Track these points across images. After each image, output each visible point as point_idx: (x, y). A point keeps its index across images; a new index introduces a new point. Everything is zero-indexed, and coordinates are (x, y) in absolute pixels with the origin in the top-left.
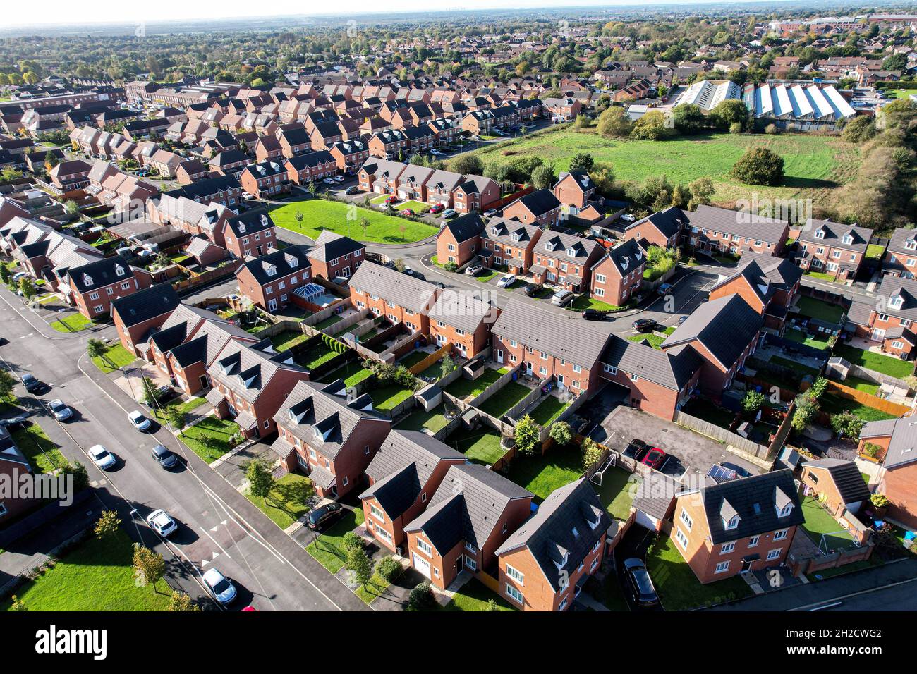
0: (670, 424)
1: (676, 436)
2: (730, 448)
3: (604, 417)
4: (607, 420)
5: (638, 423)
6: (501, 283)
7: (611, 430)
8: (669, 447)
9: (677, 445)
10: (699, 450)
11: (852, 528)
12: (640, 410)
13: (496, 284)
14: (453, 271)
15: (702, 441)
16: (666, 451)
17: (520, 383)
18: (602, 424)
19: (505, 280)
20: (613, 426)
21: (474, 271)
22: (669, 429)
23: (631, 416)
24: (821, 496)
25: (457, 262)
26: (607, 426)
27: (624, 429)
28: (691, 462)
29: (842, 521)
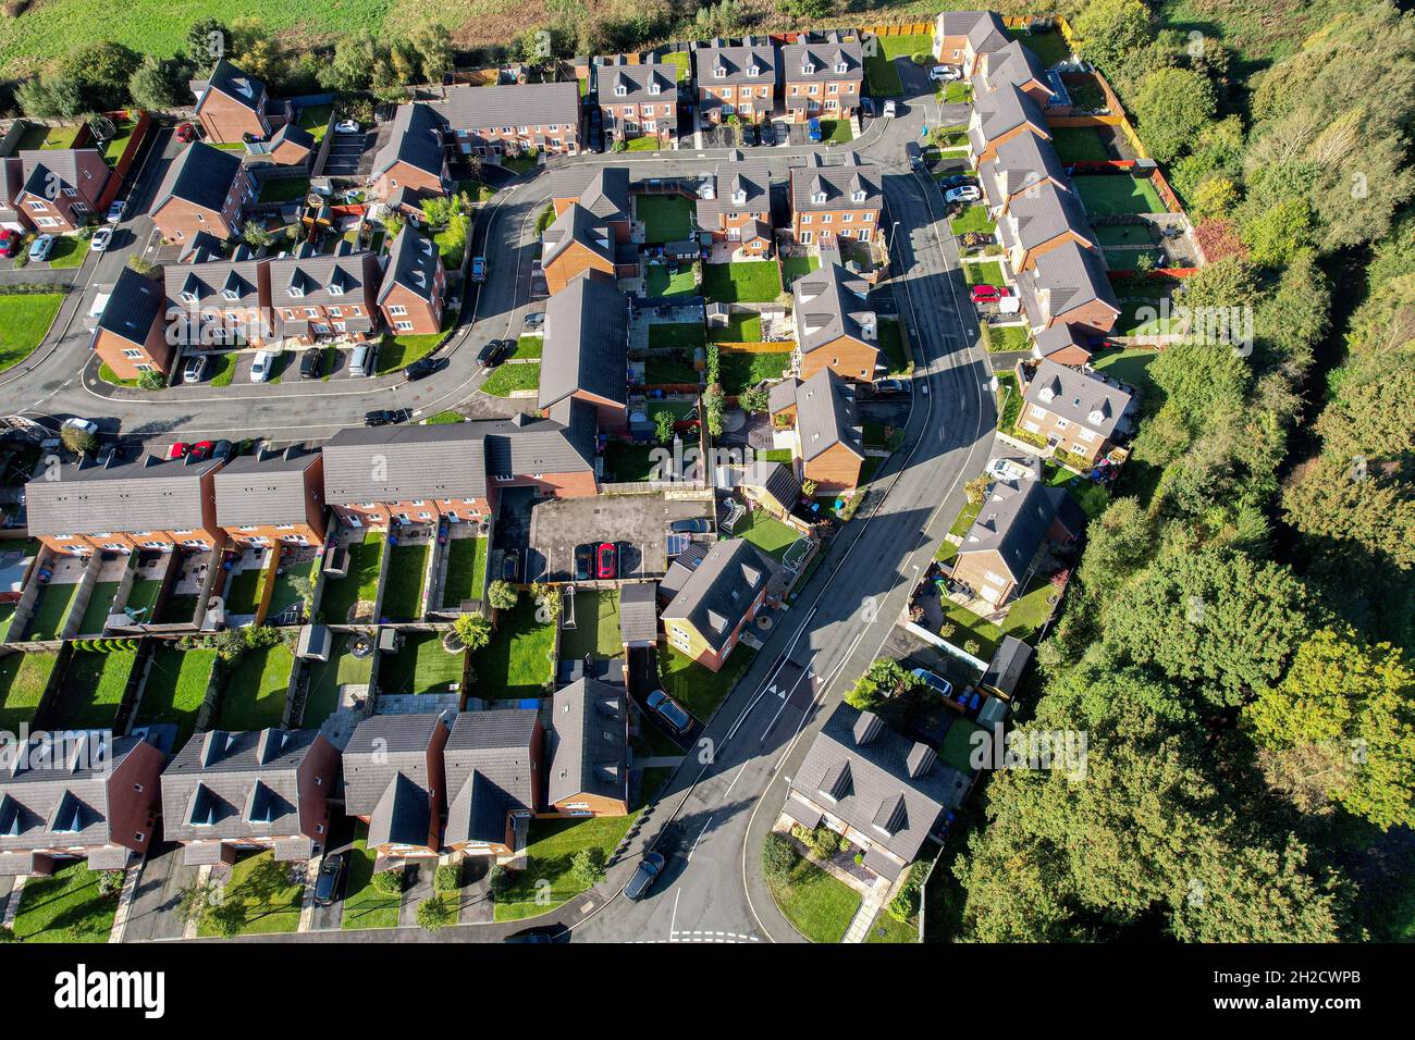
0: (597, 499)
1: (611, 512)
2: (668, 496)
3: (528, 533)
4: (532, 536)
5: (566, 519)
6: (257, 377)
7: (544, 547)
8: (612, 531)
9: (618, 523)
10: (641, 517)
11: (800, 528)
12: (559, 499)
13: (249, 381)
14: (163, 386)
15: (638, 503)
16: (612, 539)
17: (404, 544)
18: (531, 546)
19: (258, 368)
20: (545, 540)
21: (197, 374)
22: (600, 508)
23: (554, 514)
24: (764, 506)
25: (157, 368)
26: (537, 544)
27: (557, 537)
28: (642, 538)
29: (788, 523)
